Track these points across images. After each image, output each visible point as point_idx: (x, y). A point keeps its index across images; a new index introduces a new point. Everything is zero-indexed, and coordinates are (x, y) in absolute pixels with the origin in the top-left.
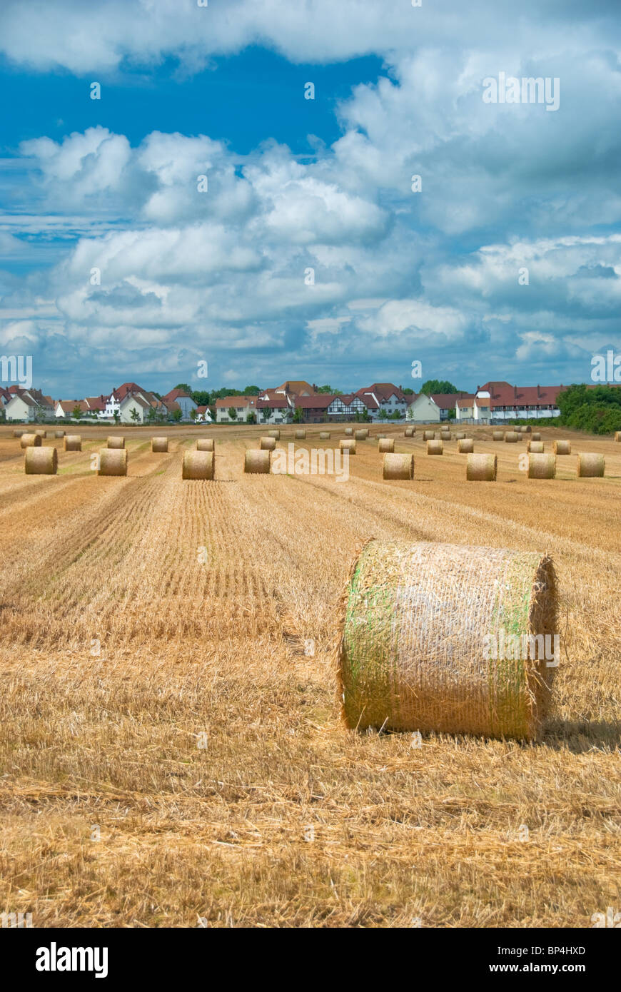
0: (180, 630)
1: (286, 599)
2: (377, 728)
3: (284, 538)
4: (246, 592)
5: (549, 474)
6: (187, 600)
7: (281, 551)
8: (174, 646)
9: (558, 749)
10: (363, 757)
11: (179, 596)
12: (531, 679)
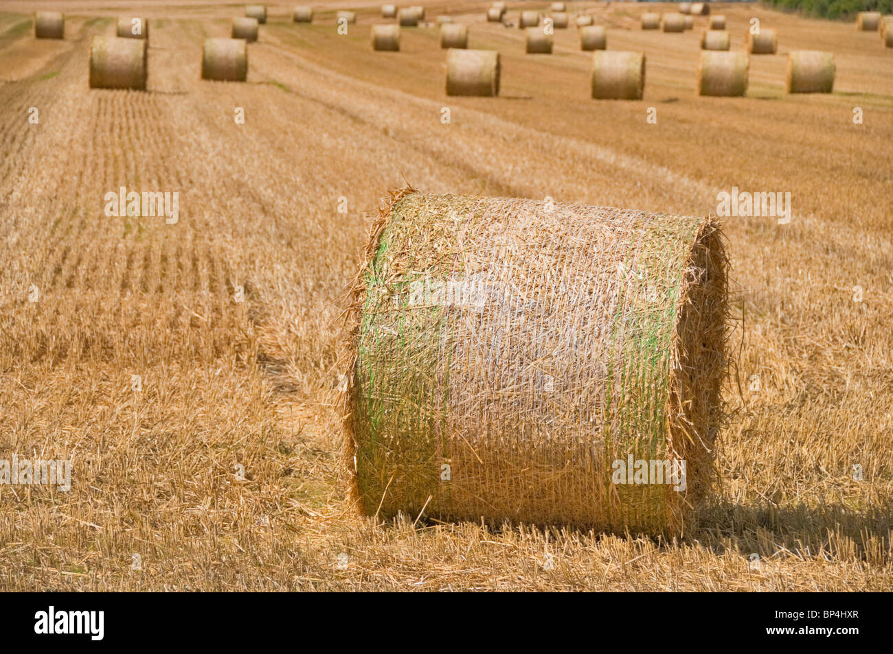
0: (76, 348)
1: (266, 298)
2: (412, 514)
3: (267, 194)
4: (196, 285)
5: (737, 89)
6: (91, 297)
7: (261, 217)
8: (65, 374)
9: (720, 550)
10: (384, 563)
11: (77, 291)
12: (676, 432)
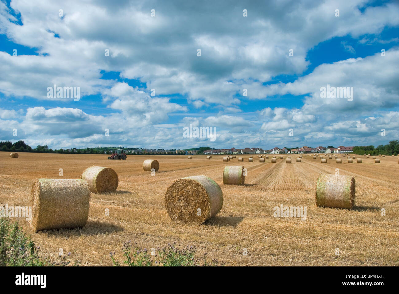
0: (287, 189)
1: (305, 184)
2: (322, 207)
3: (304, 173)
4: (298, 183)
5: (352, 162)
6: (288, 184)
7: (303, 176)
8: (286, 192)
9: (356, 211)
10: (320, 211)
11: (286, 183)
12: (351, 199)
